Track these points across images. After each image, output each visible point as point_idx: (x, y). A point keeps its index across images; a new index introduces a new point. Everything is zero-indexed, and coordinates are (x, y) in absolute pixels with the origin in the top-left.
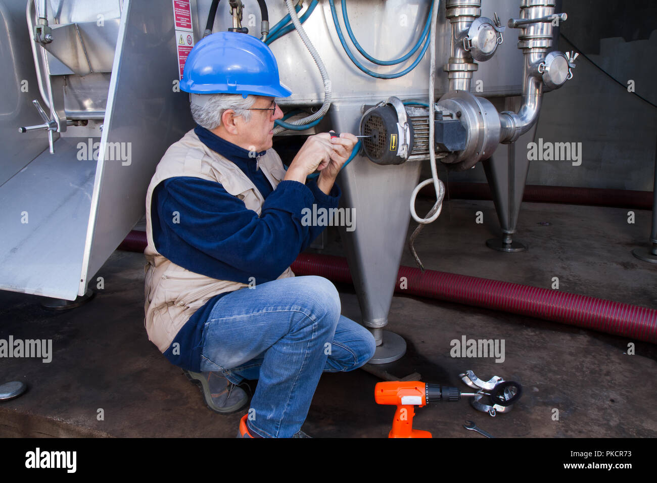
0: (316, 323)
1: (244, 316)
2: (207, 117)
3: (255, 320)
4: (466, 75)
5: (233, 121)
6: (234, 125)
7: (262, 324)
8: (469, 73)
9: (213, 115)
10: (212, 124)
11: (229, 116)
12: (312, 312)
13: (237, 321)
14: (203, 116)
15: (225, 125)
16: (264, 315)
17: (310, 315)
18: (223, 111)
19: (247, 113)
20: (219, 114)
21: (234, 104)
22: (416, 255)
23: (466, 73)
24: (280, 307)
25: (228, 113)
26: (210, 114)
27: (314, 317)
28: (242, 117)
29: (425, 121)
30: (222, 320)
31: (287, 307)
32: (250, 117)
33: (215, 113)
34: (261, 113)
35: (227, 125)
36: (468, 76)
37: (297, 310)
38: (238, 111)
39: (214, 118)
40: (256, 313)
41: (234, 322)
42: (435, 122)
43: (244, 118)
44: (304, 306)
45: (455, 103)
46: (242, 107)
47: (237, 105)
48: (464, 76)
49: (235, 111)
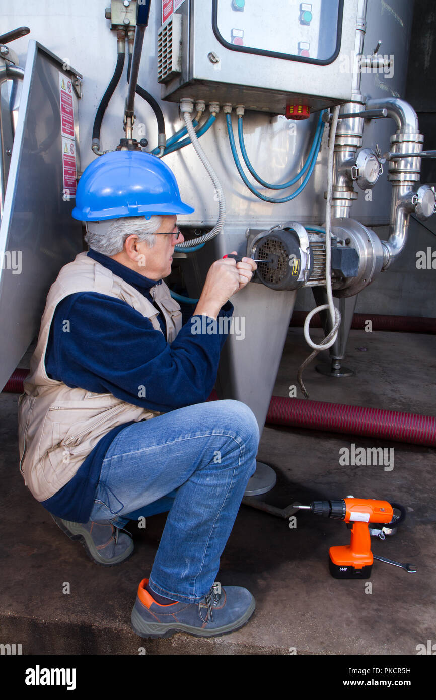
0: (244, 446)
1: (155, 448)
2: (108, 243)
3: (170, 450)
4: (347, 203)
5: (135, 246)
6: (137, 251)
7: (178, 454)
8: (350, 202)
9: (115, 240)
10: (113, 250)
11: (133, 242)
12: (237, 434)
13: (147, 453)
14: (103, 242)
15: (128, 252)
16: (180, 444)
17: (235, 438)
18: (127, 236)
19: (151, 238)
20: (122, 239)
21: (139, 229)
22: (302, 382)
23: (347, 201)
24: (200, 433)
25: (132, 239)
26: (112, 240)
27: (239, 440)
28: (146, 243)
29: (321, 247)
30: (128, 455)
31: (208, 431)
32: (154, 243)
33: (118, 238)
34: (165, 238)
35: (130, 252)
36: (349, 204)
37: (219, 433)
38: (142, 236)
39: (115, 245)
40: (169, 443)
41: (142, 456)
42: (331, 248)
43: (147, 243)
44: (227, 428)
45: (344, 231)
46: (146, 232)
47: (142, 229)
48: (345, 204)
49: (140, 236)
